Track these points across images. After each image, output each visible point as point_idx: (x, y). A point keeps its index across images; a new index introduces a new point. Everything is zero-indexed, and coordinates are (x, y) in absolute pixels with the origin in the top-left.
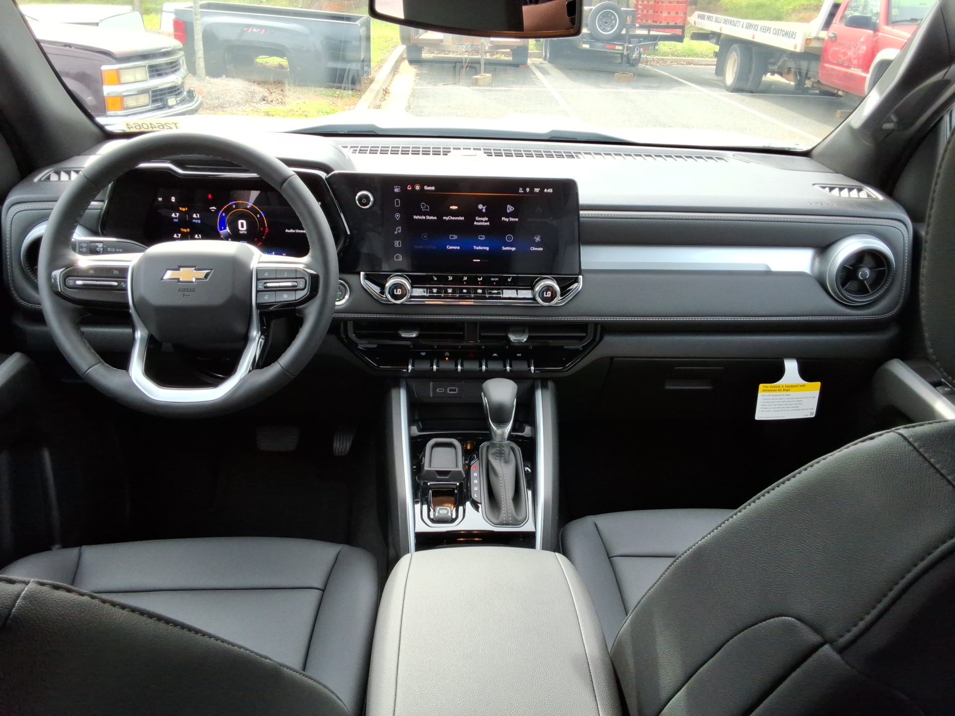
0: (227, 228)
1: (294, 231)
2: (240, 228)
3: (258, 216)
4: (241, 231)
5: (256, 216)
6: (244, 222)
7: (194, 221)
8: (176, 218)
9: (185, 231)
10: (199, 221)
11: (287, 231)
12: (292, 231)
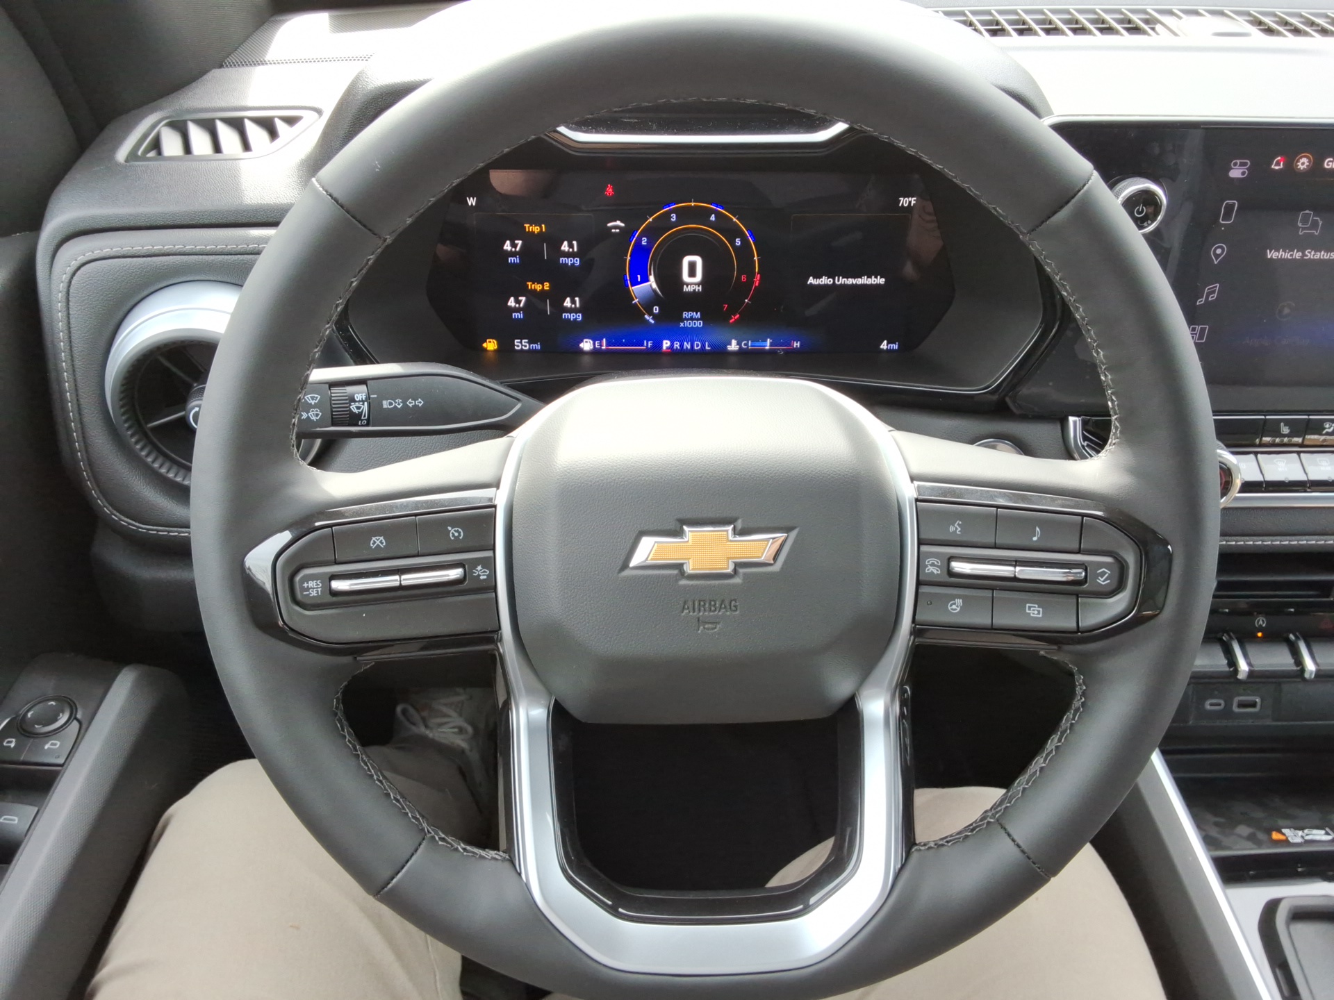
0: (652, 278)
1: (830, 281)
2: (685, 277)
3: (738, 242)
4: (687, 285)
5: (733, 243)
6: (698, 260)
7: (562, 260)
8: (513, 254)
9: (538, 287)
10: (577, 262)
11: (811, 281)
12: (824, 281)
